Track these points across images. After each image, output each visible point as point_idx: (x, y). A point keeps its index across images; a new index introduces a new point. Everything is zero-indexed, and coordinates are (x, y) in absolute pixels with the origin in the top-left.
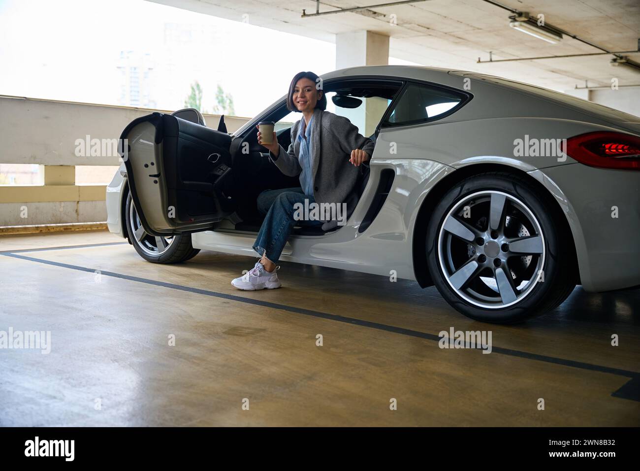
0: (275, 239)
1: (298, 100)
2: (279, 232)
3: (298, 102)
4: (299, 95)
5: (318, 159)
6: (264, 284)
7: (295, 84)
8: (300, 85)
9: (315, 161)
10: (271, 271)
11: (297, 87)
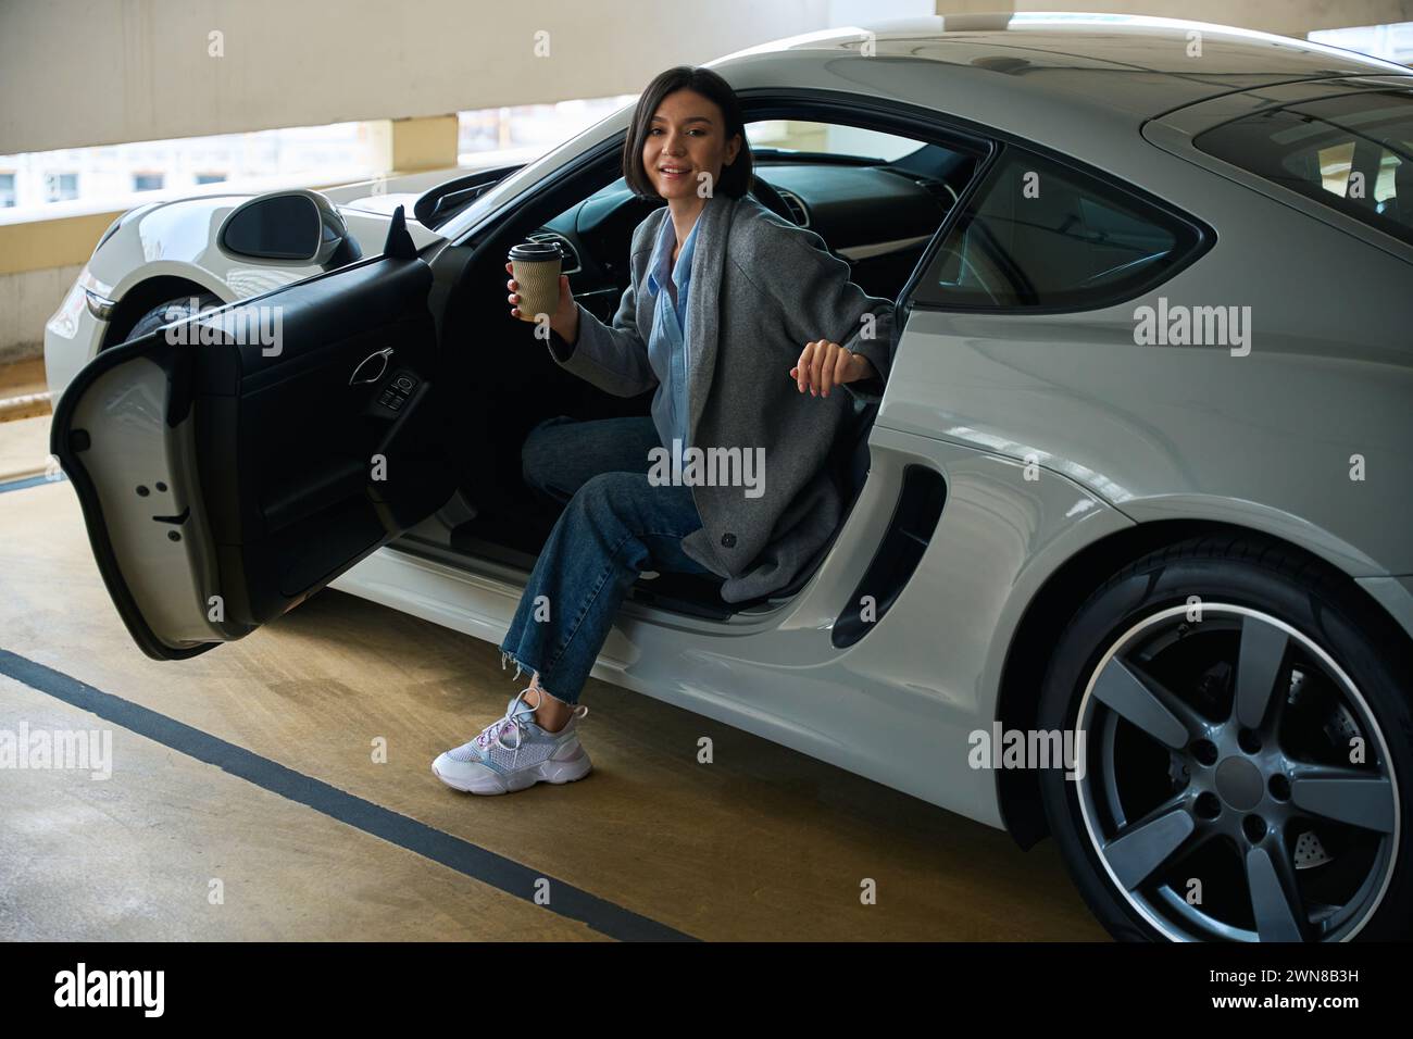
0: (570, 633)
1: (661, 163)
2: (583, 611)
3: (662, 170)
4: (666, 144)
5: (710, 368)
6: (534, 770)
7: (656, 108)
8: (672, 112)
9: (700, 372)
10: (558, 728)
11: (660, 119)
